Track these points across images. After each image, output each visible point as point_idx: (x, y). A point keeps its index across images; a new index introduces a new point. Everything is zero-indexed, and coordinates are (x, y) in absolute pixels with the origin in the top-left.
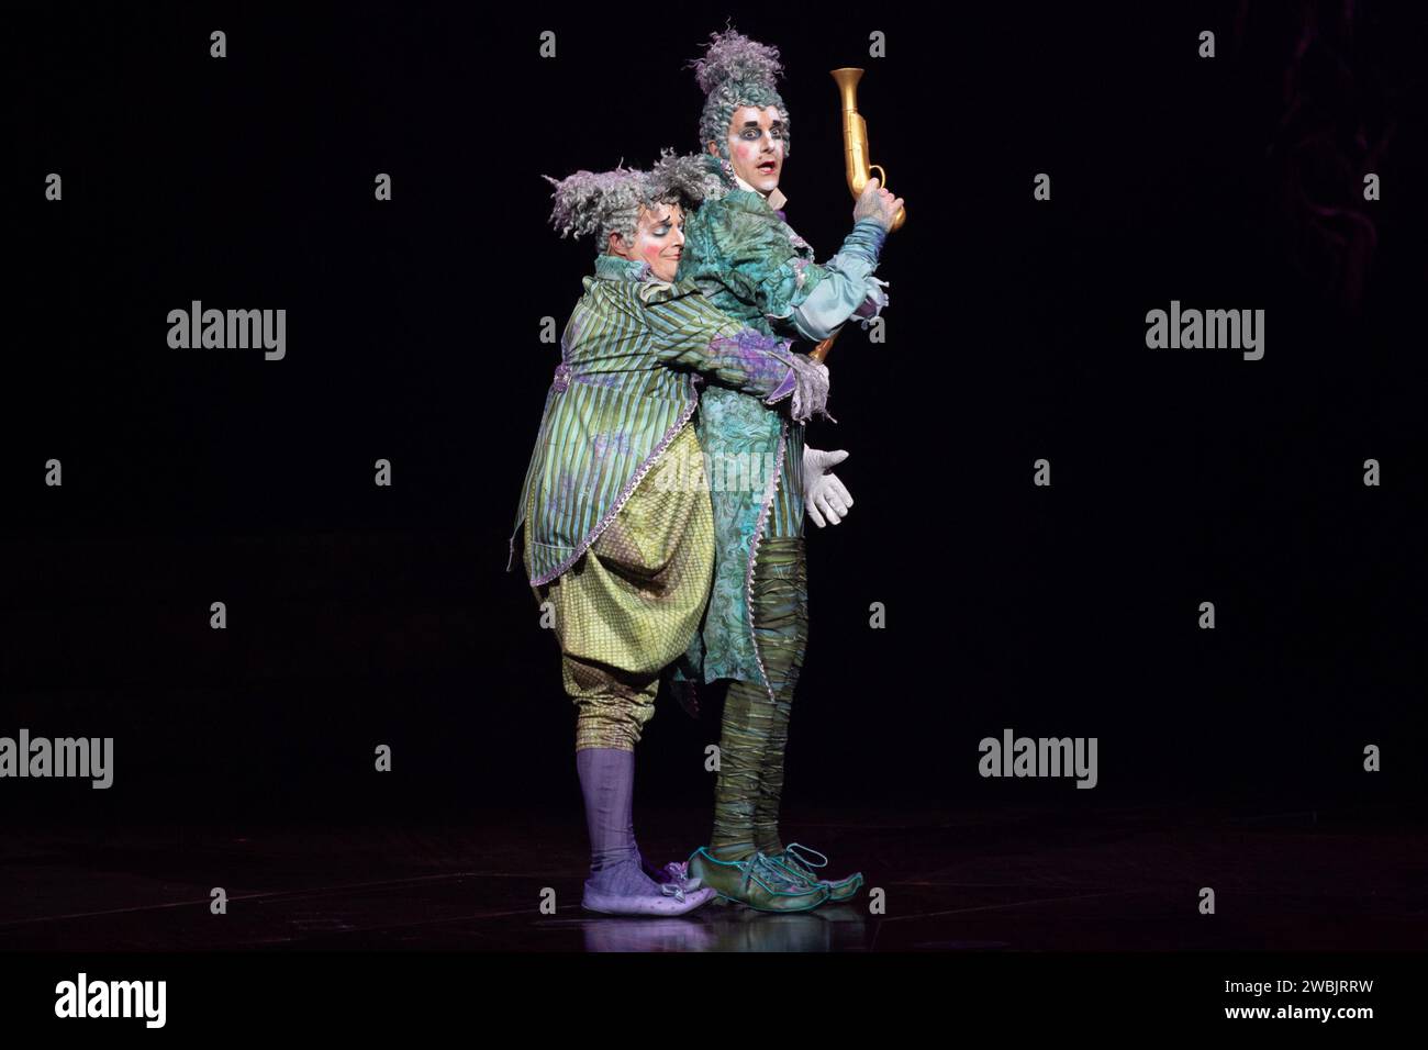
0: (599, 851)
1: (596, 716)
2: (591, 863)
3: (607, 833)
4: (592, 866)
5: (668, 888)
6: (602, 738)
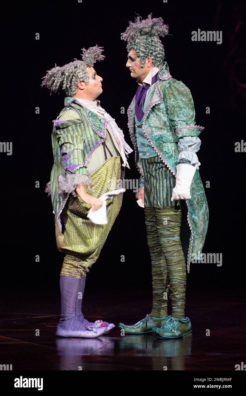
0: (64, 314)
1: (68, 264)
2: (61, 318)
3: (67, 308)
4: (61, 319)
5: (90, 327)
6: (70, 273)
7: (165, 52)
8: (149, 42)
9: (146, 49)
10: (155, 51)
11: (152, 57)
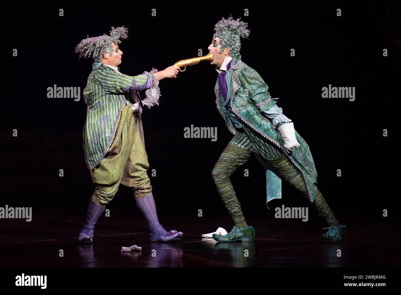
7: (240, 49)
8: (232, 37)
9: (228, 41)
10: (234, 45)
11: (230, 49)
